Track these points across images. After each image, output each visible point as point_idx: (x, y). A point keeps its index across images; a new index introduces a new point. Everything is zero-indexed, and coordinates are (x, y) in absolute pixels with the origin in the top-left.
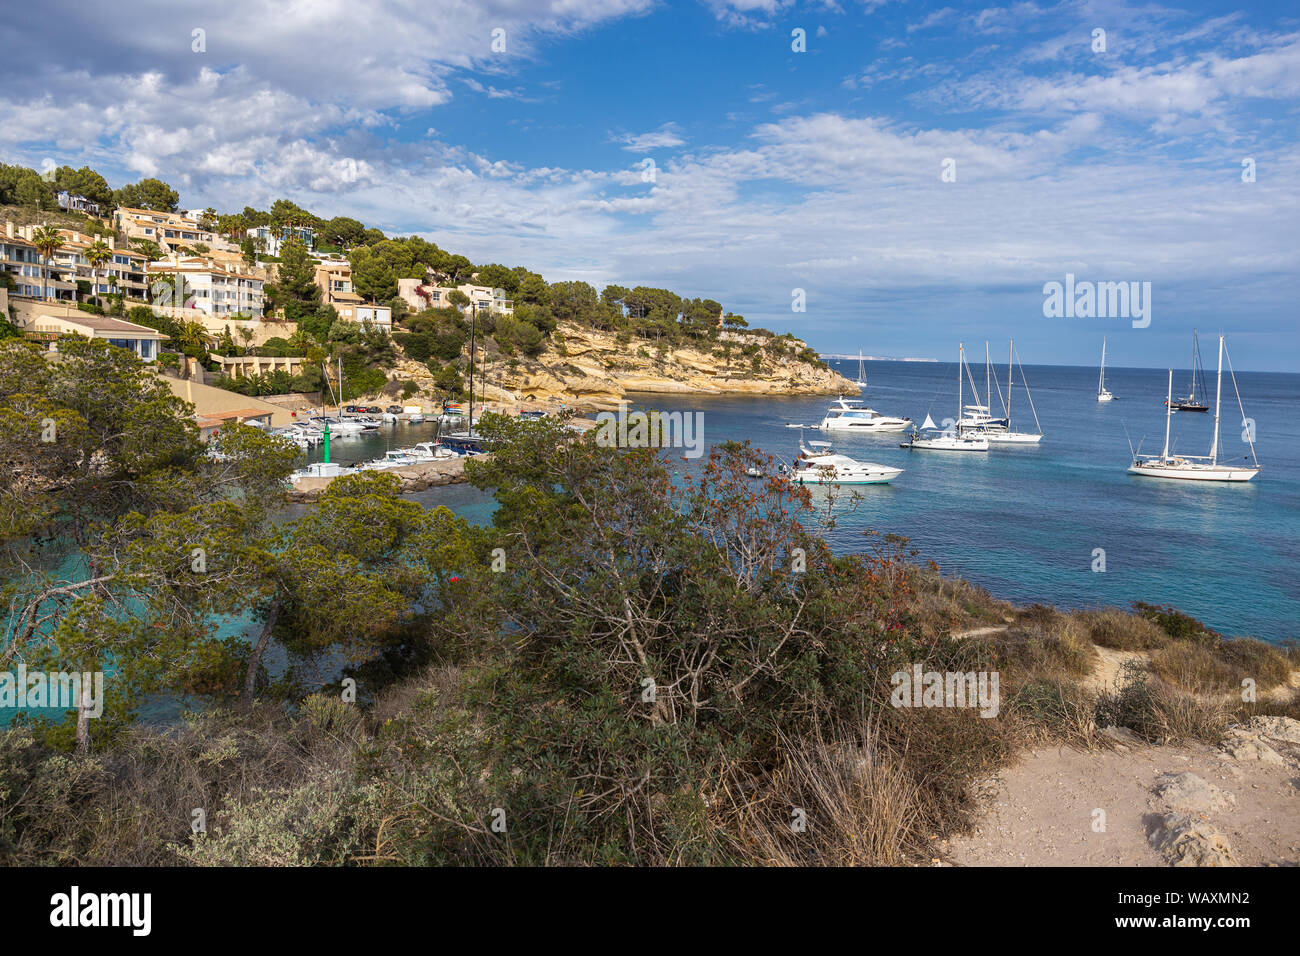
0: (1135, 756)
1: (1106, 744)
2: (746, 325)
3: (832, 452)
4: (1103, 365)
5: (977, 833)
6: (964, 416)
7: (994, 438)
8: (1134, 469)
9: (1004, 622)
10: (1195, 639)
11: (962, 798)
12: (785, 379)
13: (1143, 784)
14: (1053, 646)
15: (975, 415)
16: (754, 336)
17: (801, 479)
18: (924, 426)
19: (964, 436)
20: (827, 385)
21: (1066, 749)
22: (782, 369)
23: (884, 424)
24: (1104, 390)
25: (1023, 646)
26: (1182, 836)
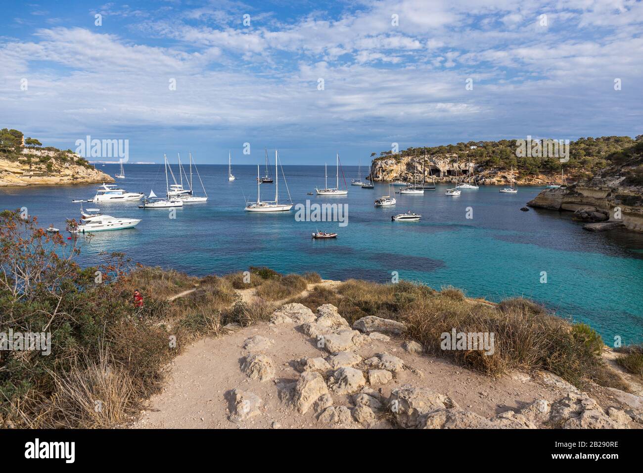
0: (237, 334)
1: (224, 332)
2: (41, 145)
3: (100, 214)
4: (230, 164)
5: (164, 391)
6: (170, 190)
7: (185, 200)
8: (247, 209)
9: (194, 287)
10: (273, 278)
11: (157, 377)
12: (69, 175)
13: (239, 345)
14: (217, 293)
15: (176, 189)
16: (46, 151)
17: (84, 230)
18: (150, 197)
19: (171, 200)
20: (95, 177)
21: (208, 339)
22: (66, 169)
23: (130, 196)
24: (231, 175)
25: (204, 296)
26: (253, 363)
